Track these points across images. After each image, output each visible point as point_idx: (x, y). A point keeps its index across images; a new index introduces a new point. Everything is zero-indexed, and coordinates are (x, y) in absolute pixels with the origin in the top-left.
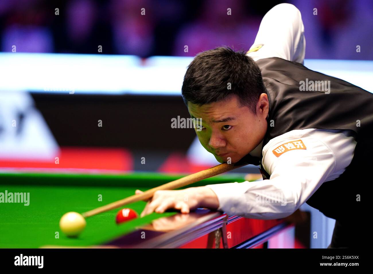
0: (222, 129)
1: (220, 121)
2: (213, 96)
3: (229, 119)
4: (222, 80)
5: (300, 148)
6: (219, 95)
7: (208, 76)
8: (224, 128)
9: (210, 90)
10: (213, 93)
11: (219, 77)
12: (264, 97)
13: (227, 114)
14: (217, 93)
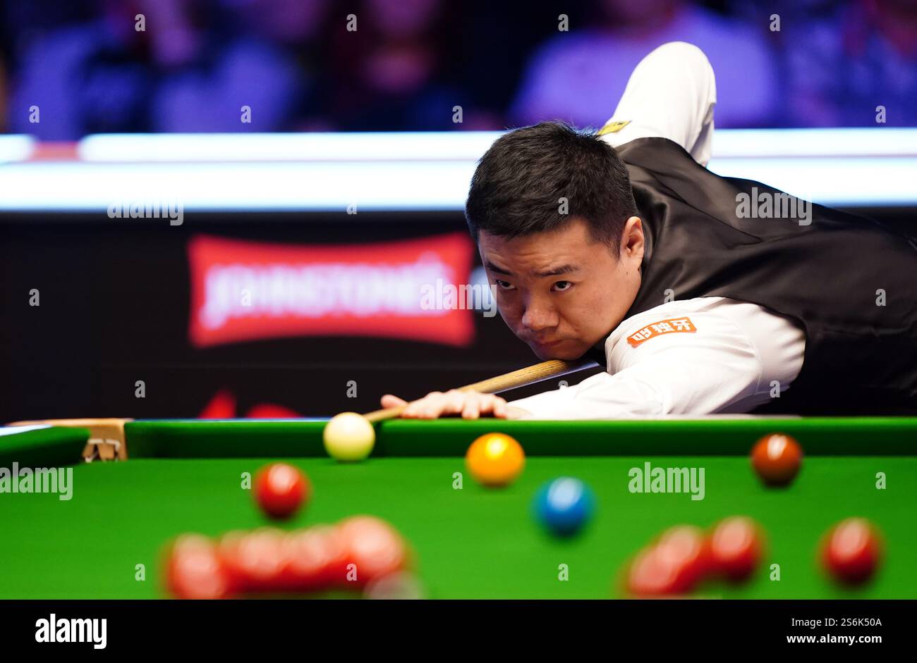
0: (552, 290)
1: (549, 274)
2: (536, 219)
3: (567, 268)
4: (553, 187)
5: (684, 330)
6: (549, 217)
7: (524, 178)
8: (557, 288)
9: (529, 207)
10: (537, 213)
11: (549, 181)
12: (636, 225)
13: (562, 258)
14: (544, 214)
